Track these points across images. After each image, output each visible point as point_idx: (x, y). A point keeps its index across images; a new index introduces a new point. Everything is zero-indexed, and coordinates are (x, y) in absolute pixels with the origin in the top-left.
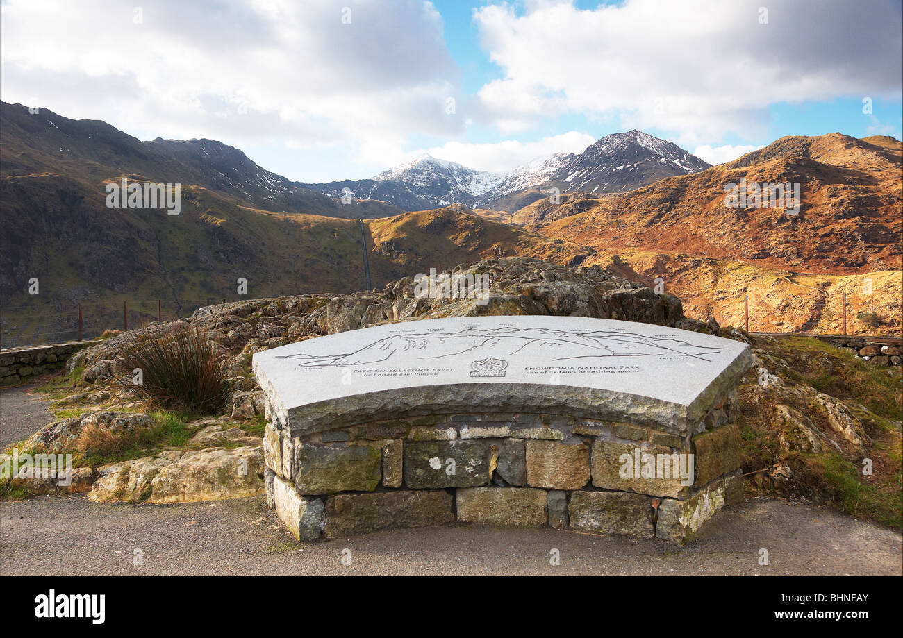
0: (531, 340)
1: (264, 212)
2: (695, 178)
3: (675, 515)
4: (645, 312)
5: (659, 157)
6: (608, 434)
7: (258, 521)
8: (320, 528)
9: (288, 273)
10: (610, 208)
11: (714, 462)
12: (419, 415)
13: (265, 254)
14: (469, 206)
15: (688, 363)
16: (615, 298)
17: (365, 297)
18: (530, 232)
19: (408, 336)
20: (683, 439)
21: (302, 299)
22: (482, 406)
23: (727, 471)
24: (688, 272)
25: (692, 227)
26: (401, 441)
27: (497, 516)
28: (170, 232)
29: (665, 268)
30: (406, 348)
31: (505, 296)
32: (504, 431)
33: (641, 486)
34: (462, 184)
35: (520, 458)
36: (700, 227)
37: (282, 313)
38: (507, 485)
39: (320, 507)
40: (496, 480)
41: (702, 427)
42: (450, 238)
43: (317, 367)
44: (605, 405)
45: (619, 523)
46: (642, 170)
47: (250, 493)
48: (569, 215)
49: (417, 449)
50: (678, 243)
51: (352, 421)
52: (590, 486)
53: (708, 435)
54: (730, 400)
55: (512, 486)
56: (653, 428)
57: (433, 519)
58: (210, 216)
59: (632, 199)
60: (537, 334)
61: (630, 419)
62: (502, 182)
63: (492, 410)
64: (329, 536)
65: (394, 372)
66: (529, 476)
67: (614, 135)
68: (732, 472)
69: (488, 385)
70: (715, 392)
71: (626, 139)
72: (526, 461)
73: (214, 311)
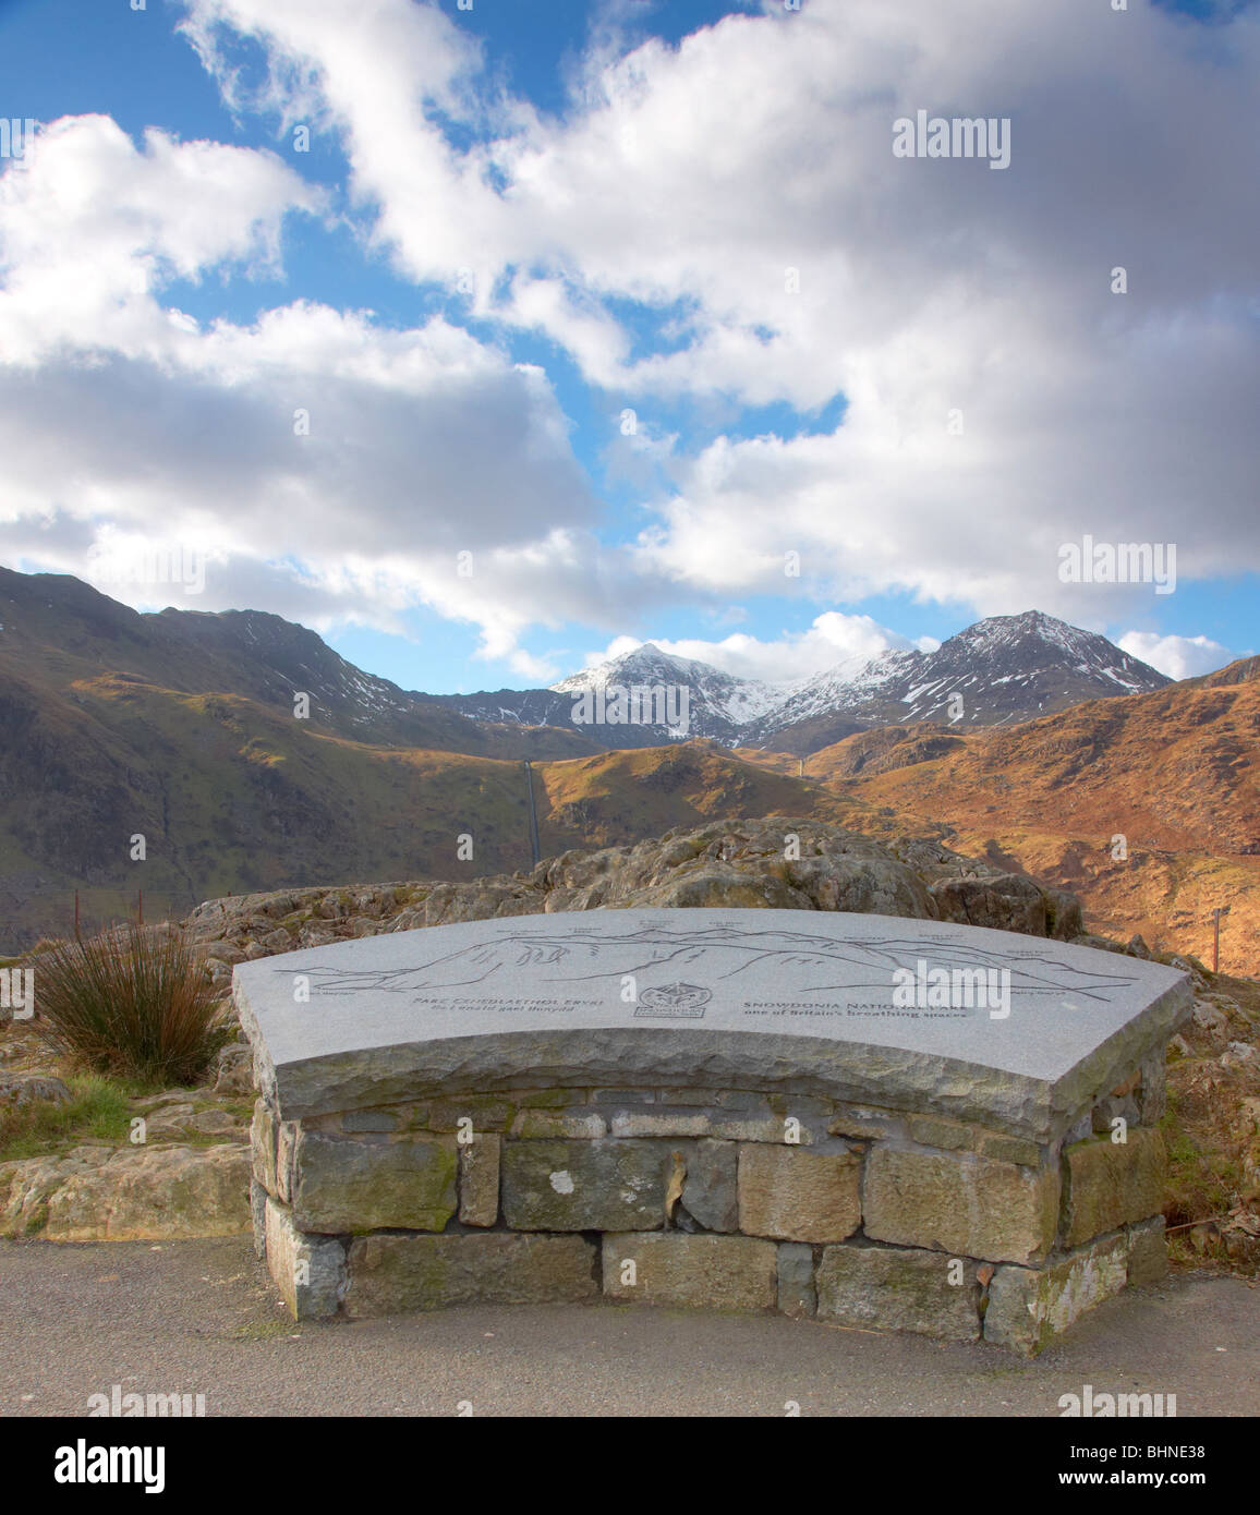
0: (763, 953)
1: (354, 745)
2: (1140, 702)
3: (1020, 1298)
4: (1009, 919)
5: (1075, 662)
6: (899, 1136)
7: (231, 1279)
8: (337, 1297)
9: (394, 855)
10: (983, 752)
11: (1107, 1198)
12: (533, 1088)
13: (352, 820)
14: (725, 742)
15: (1065, 1004)
16: (953, 891)
17: (496, 885)
18: (835, 792)
19: (529, 940)
20: (1044, 1148)
21: (387, 889)
22: (657, 1073)
23: (1133, 1217)
24: (1121, 876)
25: (1133, 793)
26: (497, 1137)
27: (680, 1290)
28: (186, 777)
29: (1079, 865)
30: (523, 962)
31: (736, 877)
32: (697, 1124)
33: (957, 1238)
34: (714, 703)
35: (726, 1178)
36: (1147, 793)
37: (347, 913)
38: (700, 1229)
39: (338, 1256)
40: (679, 1220)
41: (1087, 1128)
42: (689, 800)
43: (348, 991)
44: (892, 1079)
45: (913, 1311)
46: (1044, 685)
47: (229, 1229)
48: (908, 764)
49: (527, 1153)
50: (1107, 821)
51: (400, 1094)
52: (859, 1236)
53: (1097, 1145)
54: (1147, 1080)
55: (710, 1231)
56: (985, 1126)
57: (556, 1289)
58: (256, 749)
59: (1024, 738)
60: (779, 942)
61: (940, 1106)
62: (786, 700)
63: (675, 1082)
64: (354, 1312)
65: (489, 1004)
66: (743, 1213)
67: (995, 619)
68: (1144, 1221)
69: (667, 1033)
70: (1112, 1058)
71: (1017, 627)
72: (737, 1184)
73: (227, 908)
